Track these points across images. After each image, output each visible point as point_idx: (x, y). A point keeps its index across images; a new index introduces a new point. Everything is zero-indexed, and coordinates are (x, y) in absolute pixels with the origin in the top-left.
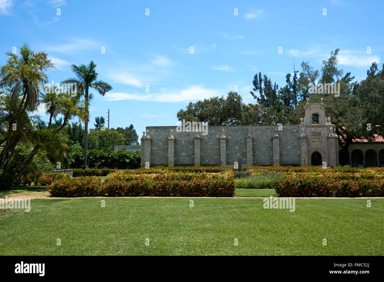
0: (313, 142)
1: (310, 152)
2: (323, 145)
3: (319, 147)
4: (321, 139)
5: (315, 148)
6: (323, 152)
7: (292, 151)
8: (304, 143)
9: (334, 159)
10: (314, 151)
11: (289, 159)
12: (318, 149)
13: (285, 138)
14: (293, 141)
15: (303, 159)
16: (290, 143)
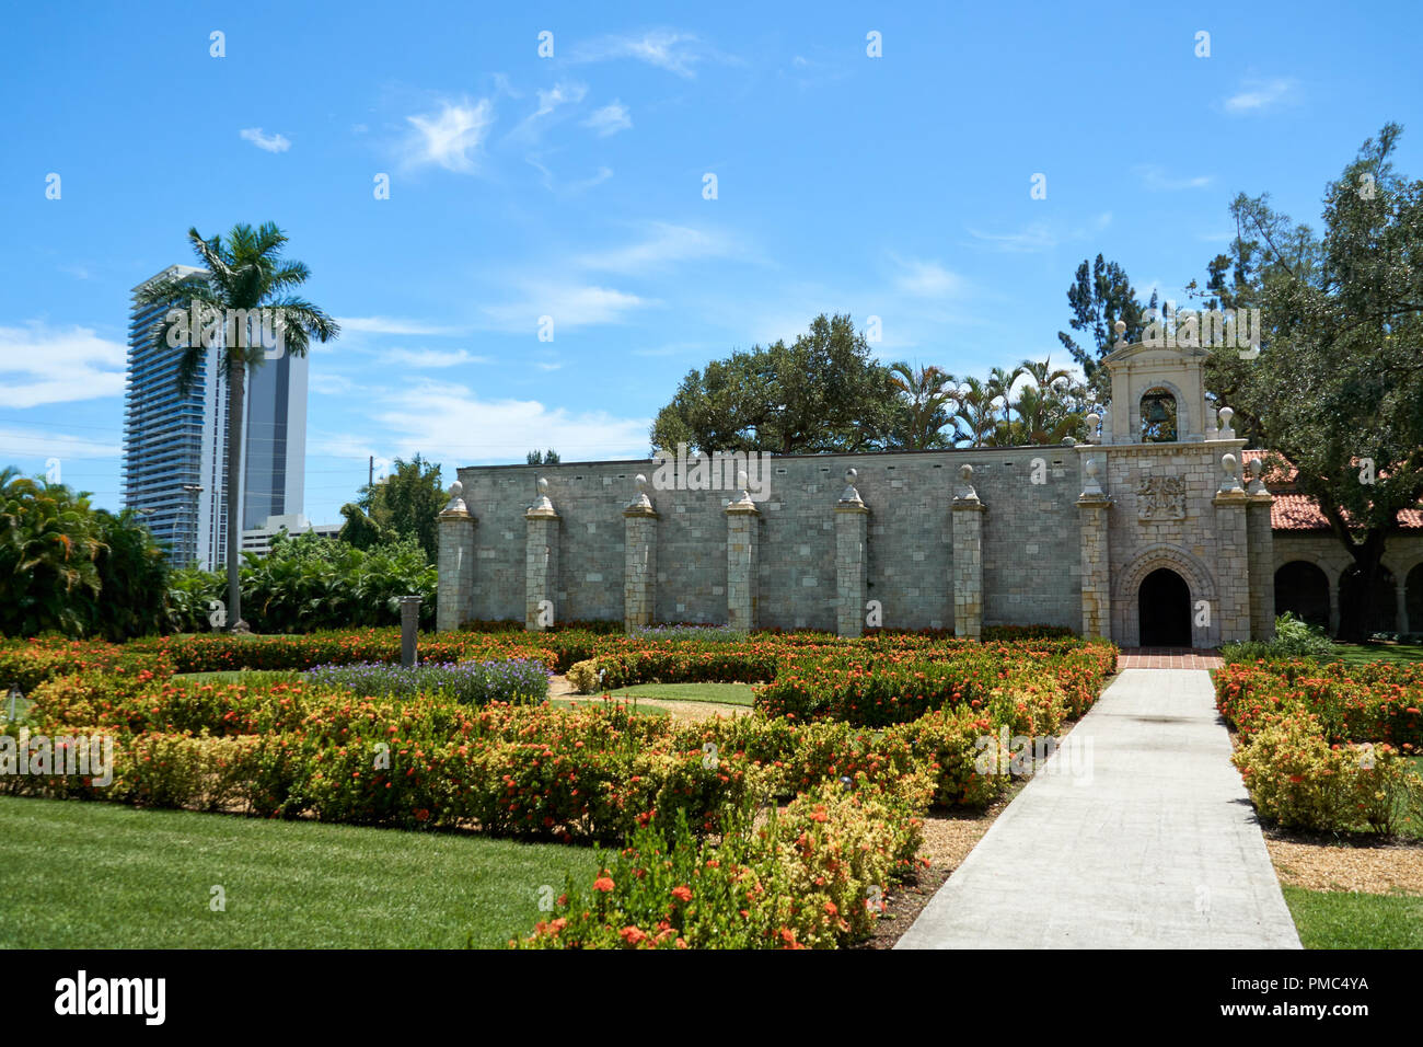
0: (1142, 523)
1: (1131, 571)
2: (1192, 539)
3: (1175, 549)
4: (1184, 508)
5: (1153, 555)
6: (1196, 571)
7: (1045, 568)
8: (1092, 530)
9: (1238, 607)
10: (1150, 569)
11: (1031, 604)
12: (1170, 556)
13: (1012, 509)
14: (1050, 523)
15: (1087, 606)
16: (1036, 529)
